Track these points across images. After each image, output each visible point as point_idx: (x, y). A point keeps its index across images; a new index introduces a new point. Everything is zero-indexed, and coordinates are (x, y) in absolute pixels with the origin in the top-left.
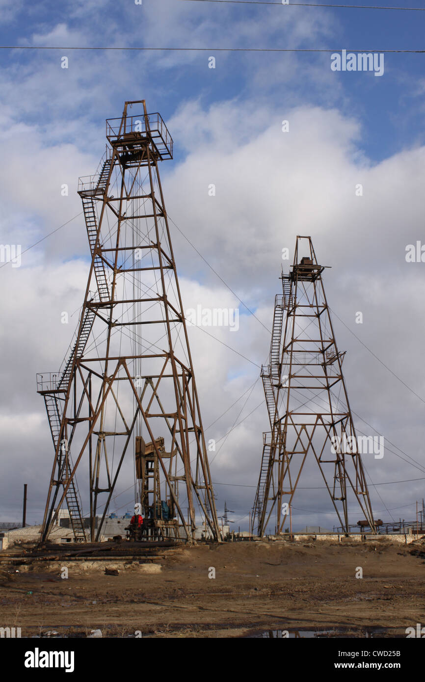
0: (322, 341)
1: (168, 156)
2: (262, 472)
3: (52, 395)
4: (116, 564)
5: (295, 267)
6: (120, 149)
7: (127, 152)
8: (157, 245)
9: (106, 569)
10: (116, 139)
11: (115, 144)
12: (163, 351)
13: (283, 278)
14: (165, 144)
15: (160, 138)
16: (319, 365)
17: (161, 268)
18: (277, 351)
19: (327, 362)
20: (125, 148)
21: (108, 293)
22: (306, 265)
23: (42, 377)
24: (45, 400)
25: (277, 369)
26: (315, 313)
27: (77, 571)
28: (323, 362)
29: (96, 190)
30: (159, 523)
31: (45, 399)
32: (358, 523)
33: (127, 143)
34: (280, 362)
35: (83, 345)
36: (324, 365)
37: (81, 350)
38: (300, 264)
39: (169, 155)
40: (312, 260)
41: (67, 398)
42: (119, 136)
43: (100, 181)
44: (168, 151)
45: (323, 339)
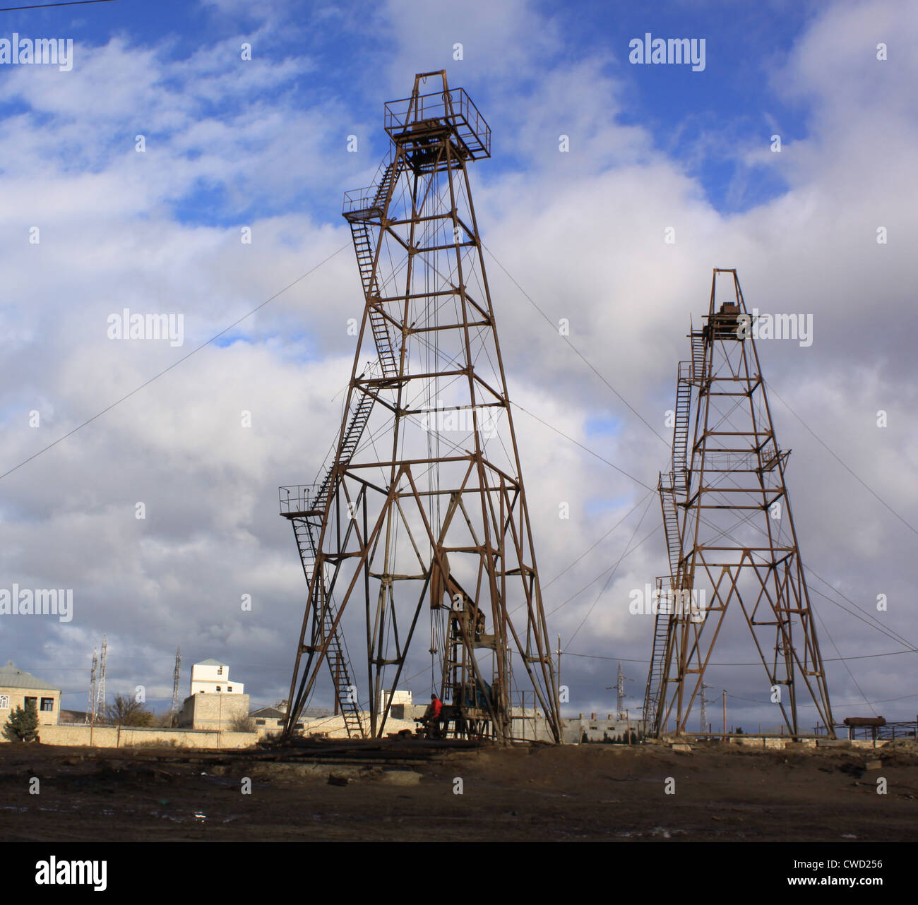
0: (756, 434)
1: (483, 153)
2: (657, 638)
3: (304, 519)
4: (349, 769)
5: (711, 318)
6: (410, 145)
7: (419, 150)
8: (459, 289)
9: (330, 776)
10: (401, 131)
11: (399, 139)
12: (466, 451)
13: (693, 335)
14: (474, 134)
15: (466, 126)
16: (751, 471)
17: (465, 325)
18: (683, 450)
19: (765, 467)
20: (415, 145)
21: (395, 364)
22: (728, 314)
23: (289, 492)
24: (294, 527)
25: (684, 479)
26: (745, 389)
27: (290, 777)
28: (758, 466)
29: (371, 210)
30: (472, 713)
31: (293, 525)
32: (845, 721)
33: (417, 136)
34: (689, 468)
35: (354, 444)
36: (760, 471)
37: (349, 451)
38: (718, 313)
39: (483, 151)
40: (739, 305)
41: (324, 524)
42: (405, 127)
43: (377, 196)
44: (482, 144)
45: (758, 432)
